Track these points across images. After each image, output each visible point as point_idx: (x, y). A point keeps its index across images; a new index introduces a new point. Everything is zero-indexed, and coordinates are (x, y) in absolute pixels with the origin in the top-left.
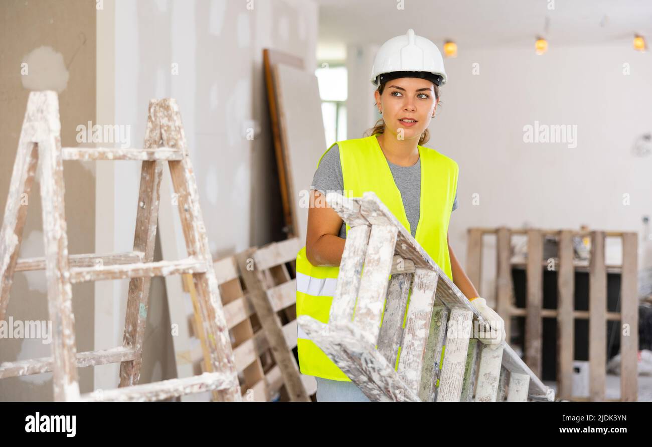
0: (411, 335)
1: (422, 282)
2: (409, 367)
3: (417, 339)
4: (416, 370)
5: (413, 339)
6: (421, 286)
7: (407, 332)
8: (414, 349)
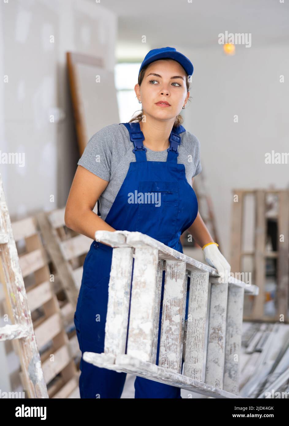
0: (168, 321)
1: (173, 272)
2: (170, 350)
3: (174, 324)
4: (175, 352)
5: (170, 324)
6: (173, 276)
7: (165, 319)
8: (172, 334)
